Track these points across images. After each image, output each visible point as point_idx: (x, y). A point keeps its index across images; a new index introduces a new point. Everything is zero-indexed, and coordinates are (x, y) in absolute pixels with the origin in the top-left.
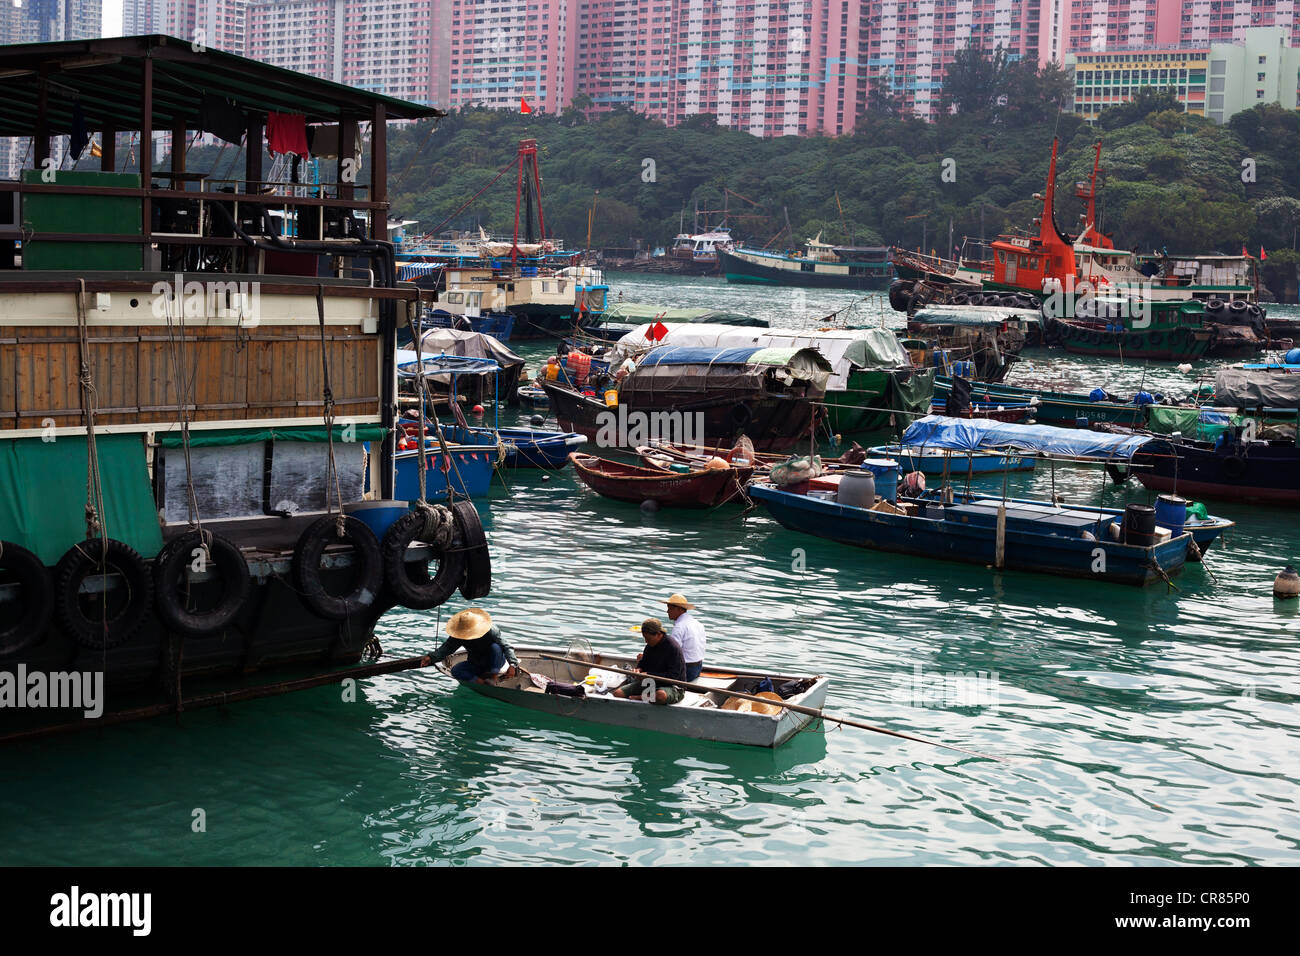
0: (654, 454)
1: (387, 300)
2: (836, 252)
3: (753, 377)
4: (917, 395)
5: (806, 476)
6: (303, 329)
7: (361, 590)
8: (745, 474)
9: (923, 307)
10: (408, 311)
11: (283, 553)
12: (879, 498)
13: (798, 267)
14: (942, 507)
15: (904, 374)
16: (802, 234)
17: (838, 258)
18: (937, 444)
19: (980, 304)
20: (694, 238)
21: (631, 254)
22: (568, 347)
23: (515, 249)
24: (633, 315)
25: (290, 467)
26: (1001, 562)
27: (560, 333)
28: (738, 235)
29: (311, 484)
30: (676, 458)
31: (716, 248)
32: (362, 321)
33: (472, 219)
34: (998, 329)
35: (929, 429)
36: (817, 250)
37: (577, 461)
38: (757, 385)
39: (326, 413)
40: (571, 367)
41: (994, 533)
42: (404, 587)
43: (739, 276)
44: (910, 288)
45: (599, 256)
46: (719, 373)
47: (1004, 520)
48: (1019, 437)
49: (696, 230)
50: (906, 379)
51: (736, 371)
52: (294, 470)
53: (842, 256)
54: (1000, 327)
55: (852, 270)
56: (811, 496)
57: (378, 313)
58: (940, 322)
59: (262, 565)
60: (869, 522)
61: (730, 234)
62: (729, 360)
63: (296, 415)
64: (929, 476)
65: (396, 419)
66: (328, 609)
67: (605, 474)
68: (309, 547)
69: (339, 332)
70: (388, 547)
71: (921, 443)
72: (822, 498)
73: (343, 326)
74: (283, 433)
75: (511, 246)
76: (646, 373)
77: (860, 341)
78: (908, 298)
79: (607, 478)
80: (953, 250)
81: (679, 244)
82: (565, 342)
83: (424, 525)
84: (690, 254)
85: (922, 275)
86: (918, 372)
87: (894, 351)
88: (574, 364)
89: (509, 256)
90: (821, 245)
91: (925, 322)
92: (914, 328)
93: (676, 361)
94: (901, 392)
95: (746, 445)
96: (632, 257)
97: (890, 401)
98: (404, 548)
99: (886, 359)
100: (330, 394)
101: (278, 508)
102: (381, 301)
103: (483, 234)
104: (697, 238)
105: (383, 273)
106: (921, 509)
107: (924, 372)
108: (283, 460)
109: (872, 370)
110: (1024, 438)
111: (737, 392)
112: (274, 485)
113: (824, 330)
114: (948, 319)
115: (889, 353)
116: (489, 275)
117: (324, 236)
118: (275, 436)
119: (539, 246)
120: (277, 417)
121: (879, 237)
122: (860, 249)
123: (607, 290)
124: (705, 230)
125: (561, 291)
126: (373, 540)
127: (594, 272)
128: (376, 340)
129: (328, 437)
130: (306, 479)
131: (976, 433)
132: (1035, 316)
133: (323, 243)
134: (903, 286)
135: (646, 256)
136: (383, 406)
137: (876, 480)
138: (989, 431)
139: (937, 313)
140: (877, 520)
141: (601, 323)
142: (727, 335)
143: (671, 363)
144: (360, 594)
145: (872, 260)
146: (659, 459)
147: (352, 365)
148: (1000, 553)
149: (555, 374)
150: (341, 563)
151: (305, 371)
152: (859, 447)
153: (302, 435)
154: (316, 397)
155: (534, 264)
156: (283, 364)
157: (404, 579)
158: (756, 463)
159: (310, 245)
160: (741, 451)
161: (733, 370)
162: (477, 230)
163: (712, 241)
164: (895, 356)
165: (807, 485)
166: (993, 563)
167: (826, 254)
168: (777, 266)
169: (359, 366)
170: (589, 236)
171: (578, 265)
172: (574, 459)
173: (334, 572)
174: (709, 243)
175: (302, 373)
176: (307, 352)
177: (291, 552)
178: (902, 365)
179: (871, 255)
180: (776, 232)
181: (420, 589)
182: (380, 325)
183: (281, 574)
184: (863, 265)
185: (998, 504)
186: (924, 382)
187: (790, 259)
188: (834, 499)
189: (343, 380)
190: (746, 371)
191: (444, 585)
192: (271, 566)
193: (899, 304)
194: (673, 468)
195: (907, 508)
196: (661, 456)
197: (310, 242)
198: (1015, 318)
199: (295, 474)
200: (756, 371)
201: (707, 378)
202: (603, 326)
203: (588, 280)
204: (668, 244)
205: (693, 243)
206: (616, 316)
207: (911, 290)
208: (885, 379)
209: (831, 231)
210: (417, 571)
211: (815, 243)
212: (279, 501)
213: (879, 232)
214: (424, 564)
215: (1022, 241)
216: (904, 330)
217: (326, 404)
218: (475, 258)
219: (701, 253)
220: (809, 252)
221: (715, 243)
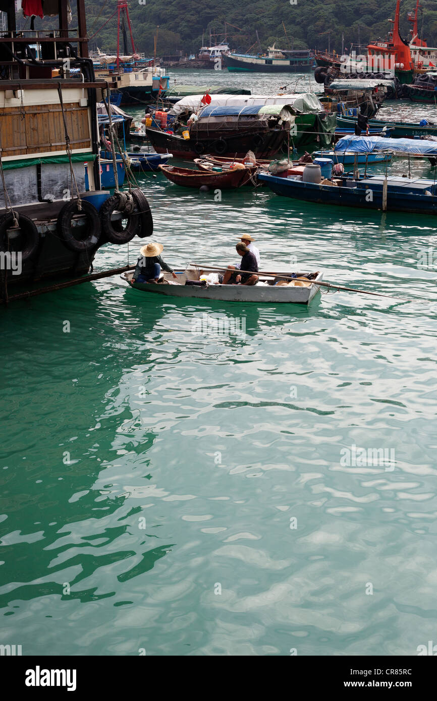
0: (203, 162)
1: (91, 88)
2: (283, 53)
3: (263, 121)
4: (329, 126)
5: (286, 168)
6: (51, 106)
7: (91, 237)
8: (253, 170)
9: (333, 81)
10: (103, 94)
11: (51, 221)
12: (323, 178)
13: (264, 62)
14: (354, 181)
15: (322, 115)
16: (265, 44)
17: (284, 56)
18: (352, 150)
19: (364, 78)
20: (210, 49)
21: (177, 59)
22: (151, 110)
23: (118, 59)
24: (182, 91)
25: (49, 177)
26: (385, 208)
27: (146, 102)
28: (233, 46)
29: (60, 185)
30: (215, 164)
31: (222, 54)
32: (80, 100)
33: (93, 44)
34: (373, 91)
35: (348, 143)
36: (274, 52)
37: (164, 168)
38: (265, 125)
39: (67, 148)
40: (158, 119)
41: (382, 194)
42: (112, 234)
43: (234, 68)
44: (325, 71)
45: (161, 60)
46: (243, 120)
47: (387, 187)
48: (393, 145)
49: (210, 45)
50: (324, 118)
51: (253, 119)
52: (51, 178)
53: (286, 55)
54: (374, 90)
55: (292, 63)
56: (289, 178)
57: (87, 96)
58: (343, 88)
59: (44, 227)
60: (319, 190)
61: (228, 46)
62: (248, 113)
63: (51, 151)
64: (345, 165)
65: (100, 149)
66: (76, 247)
67: (181, 174)
68: (65, 217)
69: (69, 107)
70: (103, 214)
71: (344, 150)
72: (295, 179)
73: (70, 103)
74: (46, 160)
75: (116, 57)
76: (204, 121)
77: (300, 99)
78: (325, 76)
79: (182, 176)
80: (344, 50)
81: (202, 52)
82: (149, 107)
83: (119, 202)
84: (208, 57)
85: (331, 64)
86: (329, 114)
87: (317, 104)
88: (159, 117)
89: (115, 63)
90: (276, 50)
91: (335, 88)
92: (328, 92)
93: (220, 114)
94: (322, 125)
95: (251, 155)
96: (178, 60)
97: (317, 128)
98: (110, 214)
99: (313, 108)
100: (69, 139)
101: (45, 198)
102: (88, 89)
103: (99, 51)
104: (211, 49)
105: (88, 75)
106: (343, 182)
107: (332, 114)
108: (46, 173)
109: (307, 113)
110: (396, 146)
111: (254, 129)
112: (43, 187)
113: (280, 95)
114: (347, 87)
115: (315, 105)
116: (108, 73)
117: (57, 58)
118: (42, 162)
119: (131, 57)
120: (41, 152)
121: (306, 45)
122: (295, 51)
123: (169, 79)
124: (215, 44)
125: (145, 79)
126: (95, 211)
127: (161, 70)
128: (87, 110)
129: (69, 161)
130: (58, 182)
131: (372, 144)
132: (389, 83)
133: (57, 61)
134: (322, 70)
135: (185, 60)
136: (93, 143)
137: (321, 169)
138: (378, 143)
139: (341, 83)
140: (323, 189)
141: (166, 96)
142: (231, 99)
143: (216, 115)
144: (91, 238)
145: (302, 57)
146: (206, 165)
147: (76, 123)
148: (385, 203)
149: (150, 123)
150: (80, 224)
151: (55, 127)
152: (308, 154)
153: (55, 160)
154: (60, 141)
155: (129, 66)
156: (43, 124)
157: (112, 230)
158: (257, 165)
159: (51, 62)
160: (249, 159)
161: (251, 118)
162: (96, 50)
163: (219, 50)
164: (317, 106)
165: (287, 173)
166: (381, 208)
167: (278, 55)
168: (253, 62)
169: (80, 123)
170: (155, 50)
171: (153, 66)
172: (162, 168)
173: (77, 228)
174: (217, 51)
175: (52, 129)
176: (54, 118)
177: (57, 219)
178: (321, 111)
179: (301, 54)
180: (252, 44)
181: (119, 234)
182: (89, 102)
183: (52, 231)
184: (297, 59)
185: (384, 178)
186: (332, 119)
187: (259, 58)
188: (301, 179)
189: (72, 131)
190: (259, 118)
191: (131, 231)
192: (47, 227)
193: (320, 79)
194: (214, 170)
195: (337, 182)
196: (207, 163)
197: (51, 61)
198: (382, 85)
199: (52, 181)
200: (264, 118)
201: (239, 123)
202: (167, 97)
203: (159, 74)
204: (197, 52)
205: (209, 51)
206: (173, 92)
207: (326, 72)
208: (314, 118)
209: (281, 42)
210: (117, 225)
211: (272, 49)
212: (45, 194)
213: (306, 42)
214: (119, 222)
215: (383, 44)
216: (323, 93)
217: (67, 144)
218: (98, 65)
219: (214, 57)
220: (269, 54)
221: (221, 51)
